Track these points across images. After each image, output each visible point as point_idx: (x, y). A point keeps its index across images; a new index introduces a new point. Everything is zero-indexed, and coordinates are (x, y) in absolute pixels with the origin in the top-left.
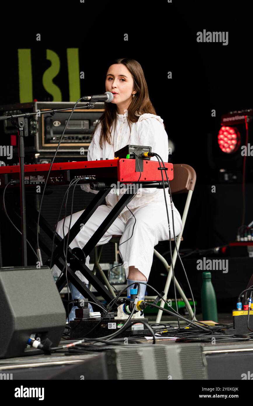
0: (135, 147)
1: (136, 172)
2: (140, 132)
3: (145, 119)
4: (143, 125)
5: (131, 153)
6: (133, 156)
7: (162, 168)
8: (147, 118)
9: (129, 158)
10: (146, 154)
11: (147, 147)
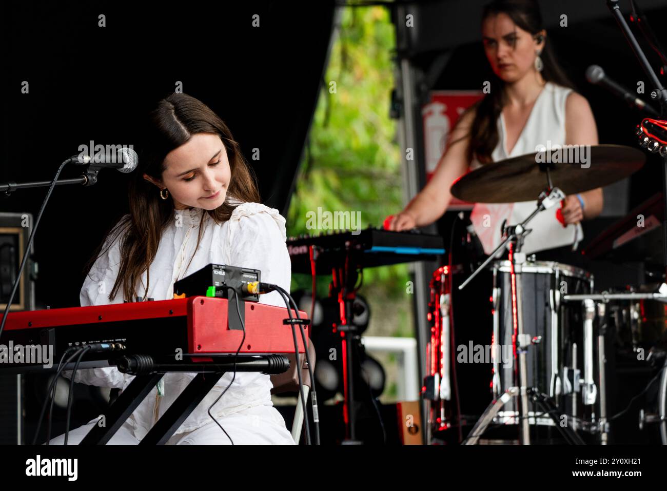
0: (227, 270)
1: (228, 329)
3: (247, 216)
4: (244, 228)
5: (217, 284)
6: (223, 291)
7: (294, 321)
8: (252, 214)
9: (214, 295)
10: (254, 287)
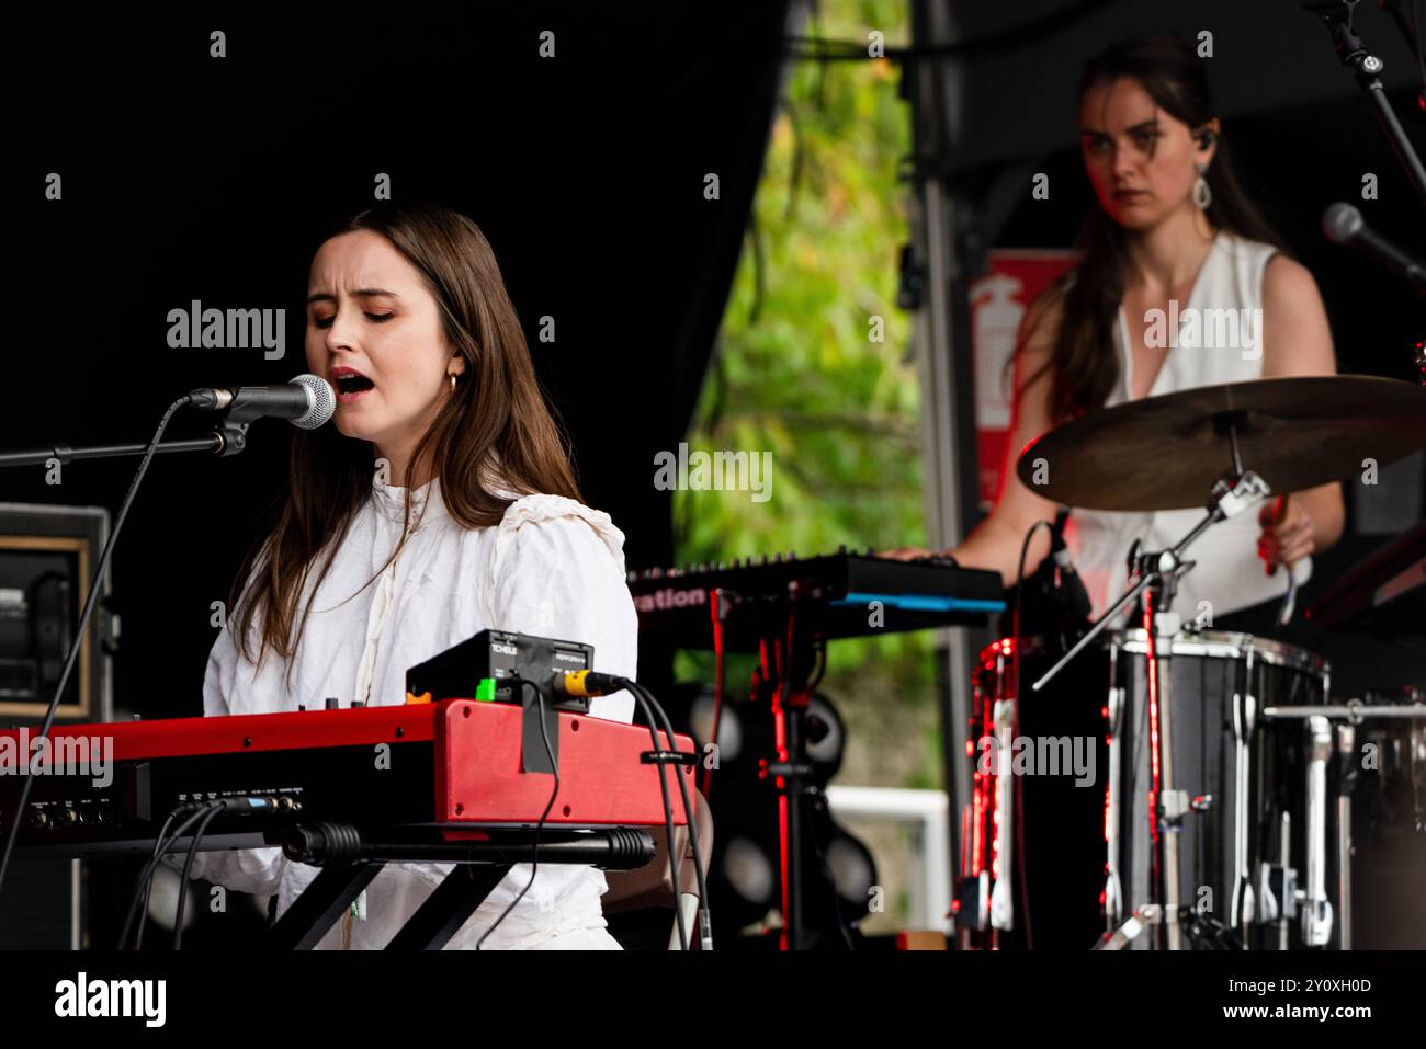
0: (521, 643)
1: (522, 770)
2: (507, 583)
3: (535, 523)
4: (524, 550)
5: (500, 673)
6: (513, 689)
7: (663, 756)
8: (547, 519)
9: (492, 696)
10: (575, 681)
11: (576, 647)
